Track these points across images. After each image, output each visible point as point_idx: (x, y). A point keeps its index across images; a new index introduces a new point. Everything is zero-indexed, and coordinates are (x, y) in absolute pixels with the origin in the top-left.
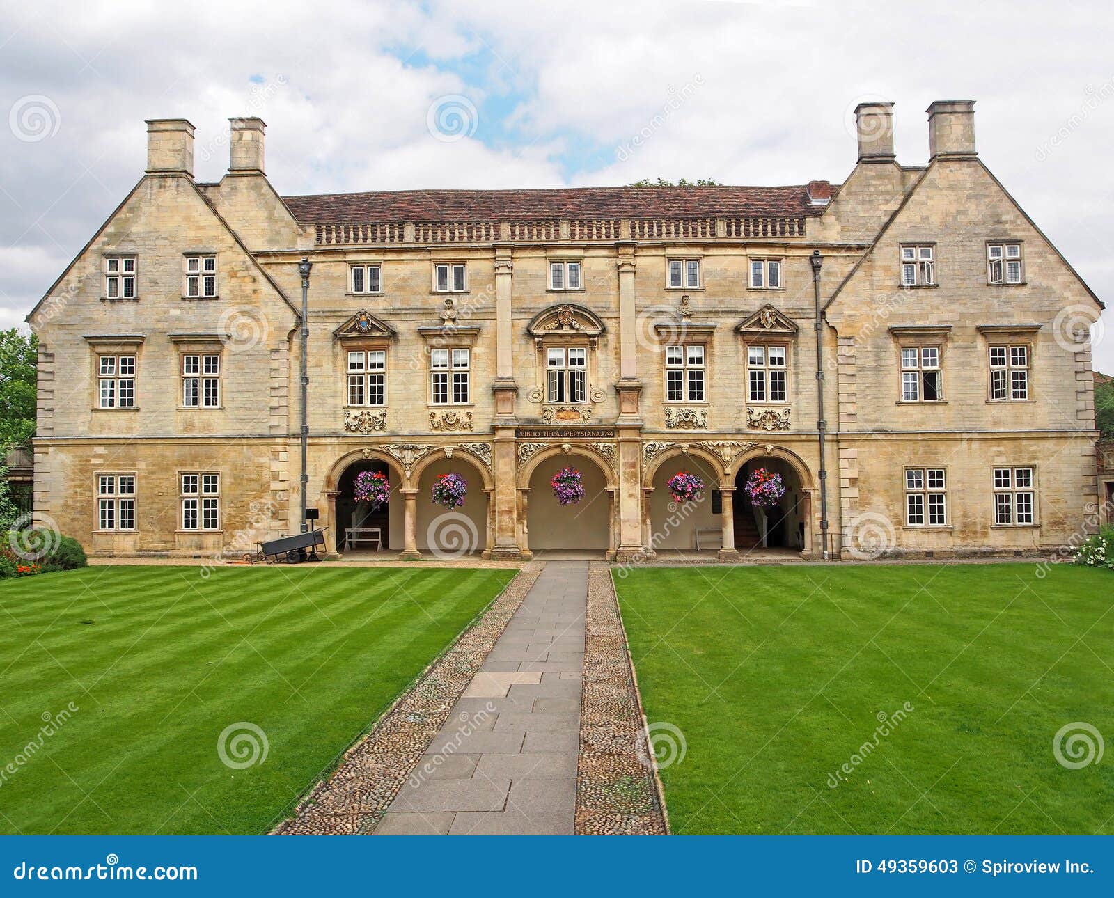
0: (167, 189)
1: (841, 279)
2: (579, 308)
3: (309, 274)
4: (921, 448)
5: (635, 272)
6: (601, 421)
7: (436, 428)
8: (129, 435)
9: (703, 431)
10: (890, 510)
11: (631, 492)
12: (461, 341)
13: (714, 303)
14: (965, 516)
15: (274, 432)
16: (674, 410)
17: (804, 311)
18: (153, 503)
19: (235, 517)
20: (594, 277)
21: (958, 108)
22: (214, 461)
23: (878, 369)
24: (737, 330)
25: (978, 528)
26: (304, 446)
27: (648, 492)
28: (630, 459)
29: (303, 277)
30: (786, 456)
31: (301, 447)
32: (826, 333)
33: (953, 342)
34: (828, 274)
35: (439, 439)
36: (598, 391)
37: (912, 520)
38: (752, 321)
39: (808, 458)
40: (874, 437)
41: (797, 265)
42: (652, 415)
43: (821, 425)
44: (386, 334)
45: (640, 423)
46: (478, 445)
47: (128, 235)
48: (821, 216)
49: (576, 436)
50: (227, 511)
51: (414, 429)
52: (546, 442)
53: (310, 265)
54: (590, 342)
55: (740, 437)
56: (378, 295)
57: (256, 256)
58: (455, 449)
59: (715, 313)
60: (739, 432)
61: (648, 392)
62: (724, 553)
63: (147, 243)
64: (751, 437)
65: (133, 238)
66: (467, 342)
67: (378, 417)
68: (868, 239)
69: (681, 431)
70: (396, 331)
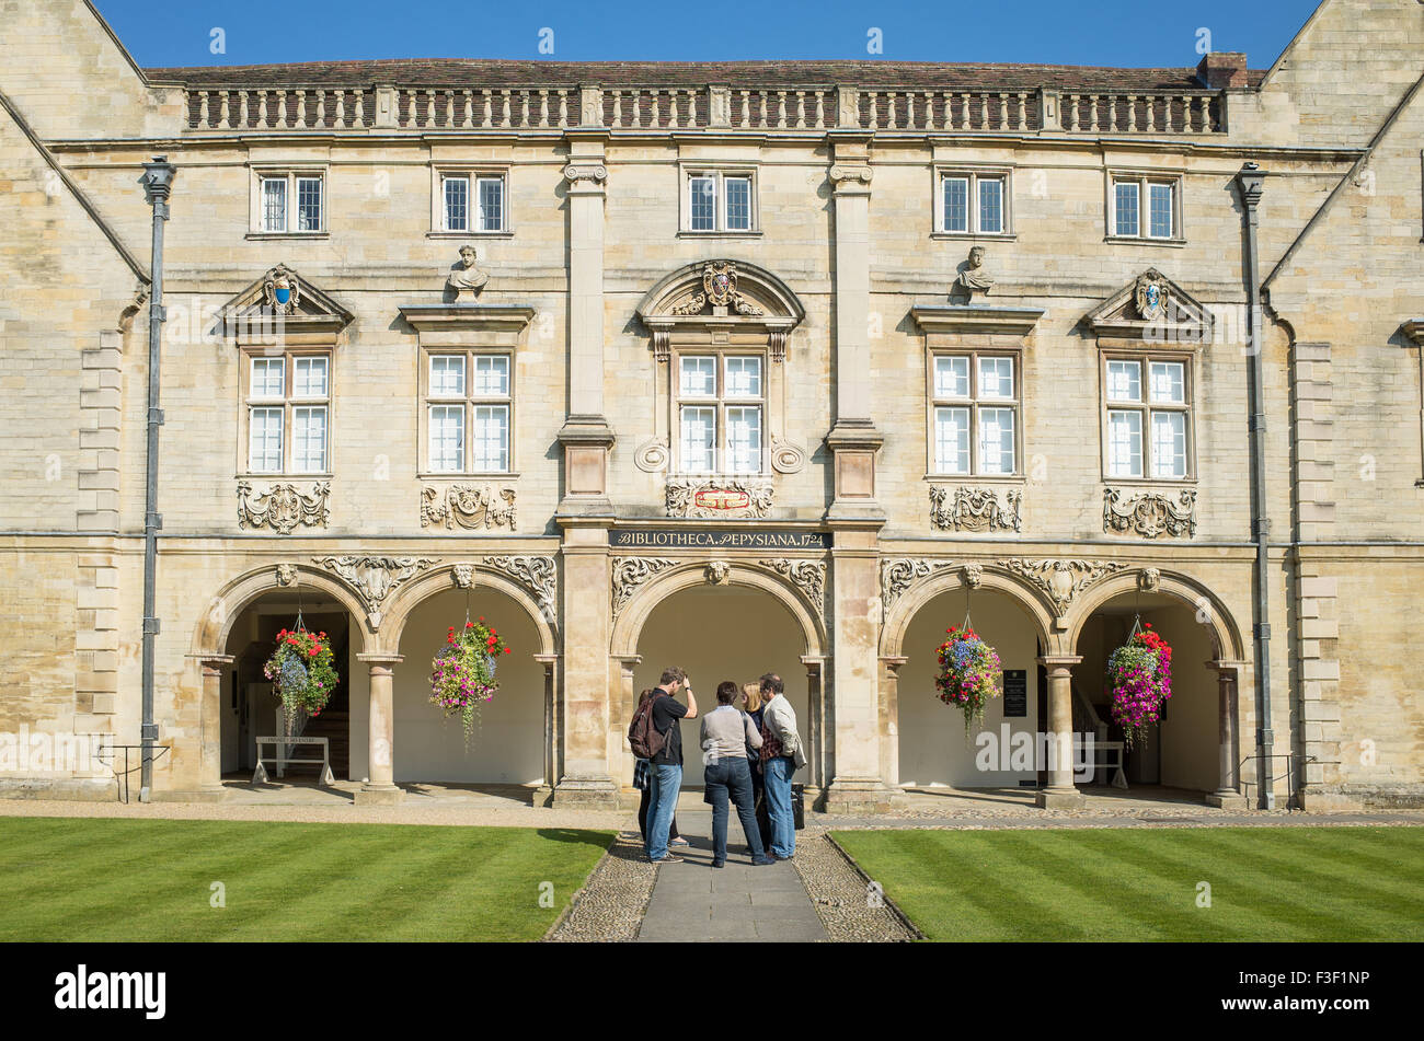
1: (1303, 225)
2: (748, 268)
3: (167, 189)
5: (868, 195)
6: (794, 513)
7: (437, 521)
9: (1013, 535)
11: (858, 666)
12: (494, 336)
13: (1034, 267)
15: (85, 524)
16: (951, 491)
17: (1222, 287)
20: (783, 206)
23: (1378, 410)
24: (1085, 327)
26: (151, 555)
27: (894, 667)
28: (855, 594)
29: (157, 195)
30: (1186, 592)
31: (143, 557)
32: (1269, 334)
34: (1274, 212)
35: (443, 544)
36: (786, 448)
38: (1119, 305)
39: (1230, 595)
40: (1371, 552)
41: (1208, 192)
42: (902, 500)
43: (1258, 525)
44: (331, 318)
45: (878, 515)
46: (527, 561)
48: (1257, 90)
49: (746, 544)
51: (389, 522)
52: (674, 555)
53: (172, 170)
54: (770, 342)
55: (1090, 550)
56: (316, 236)
57: (54, 149)
58: (479, 569)
59: (1040, 288)
60: (1088, 541)
61: (896, 451)
62: (1054, 797)
64: (1115, 551)
66: (504, 339)
67: (311, 495)
68: (1356, 139)
69: (965, 534)
70: (354, 314)
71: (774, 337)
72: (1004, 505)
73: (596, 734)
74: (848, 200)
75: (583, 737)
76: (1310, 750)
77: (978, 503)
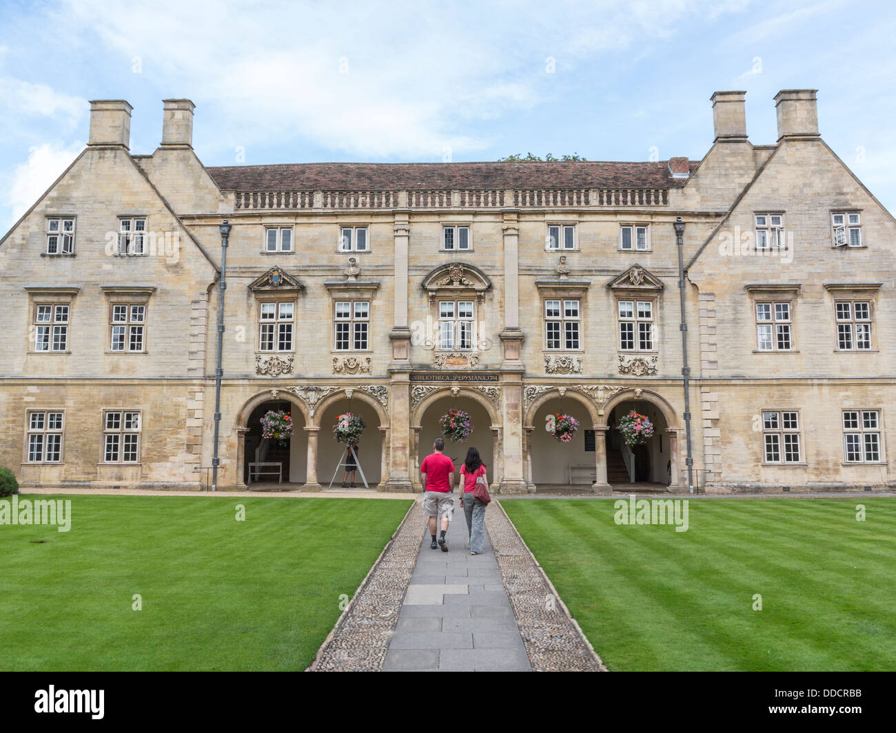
0: (106, 160)
1: (701, 243)
2: (468, 266)
3: (228, 234)
4: (776, 393)
5: (518, 235)
6: (487, 367)
7: (339, 372)
8: (60, 376)
9: (579, 376)
10: (749, 449)
11: (513, 431)
12: (362, 294)
13: (588, 263)
14: (818, 454)
15: (192, 374)
16: (553, 357)
17: (668, 270)
18: (78, 438)
19: (153, 450)
20: (482, 240)
21: (802, 96)
22: (136, 400)
23: (735, 321)
24: (609, 286)
25: (830, 465)
26: (219, 386)
27: (529, 431)
28: (512, 401)
29: (223, 237)
30: (654, 399)
31: (215, 388)
32: (689, 289)
33: (803, 298)
34: (690, 238)
35: (340, 381)
37: (769, 458)
38: (623, 279)
39: (673, 401)
40: (733, 382)
41: (661, 231)
42: (532, 361)
43: (686, 371)
44: (296, 288)
45: (522, 368)
46: (375, 387)
47: (68, 199)
48: (683, 187)
49: (464, 380)
50: (146, 445)
51: (318, 372)
52: (437, 385)
53: (230, 227)
54: (478, 296)
55: (612, 381)
56: (289, 254)
57: (182, 218)
58: (355, 391)
59: (589, 272)
60: (611, 377)
61: (529, 341)
62: (598, 487)
63: (85, 206)
64: (622, 382)
65: (73, 201)
66: (367, 296)
67: (287, 361)
68: (724, 207)
69: (559, 375)
70: (305, 285)
71: (478, 294)
72: (575, 363)
73: (404, 461)
74: (509, 237)
75: (398, 462)
76: (708, 467)
77: (564, 362)
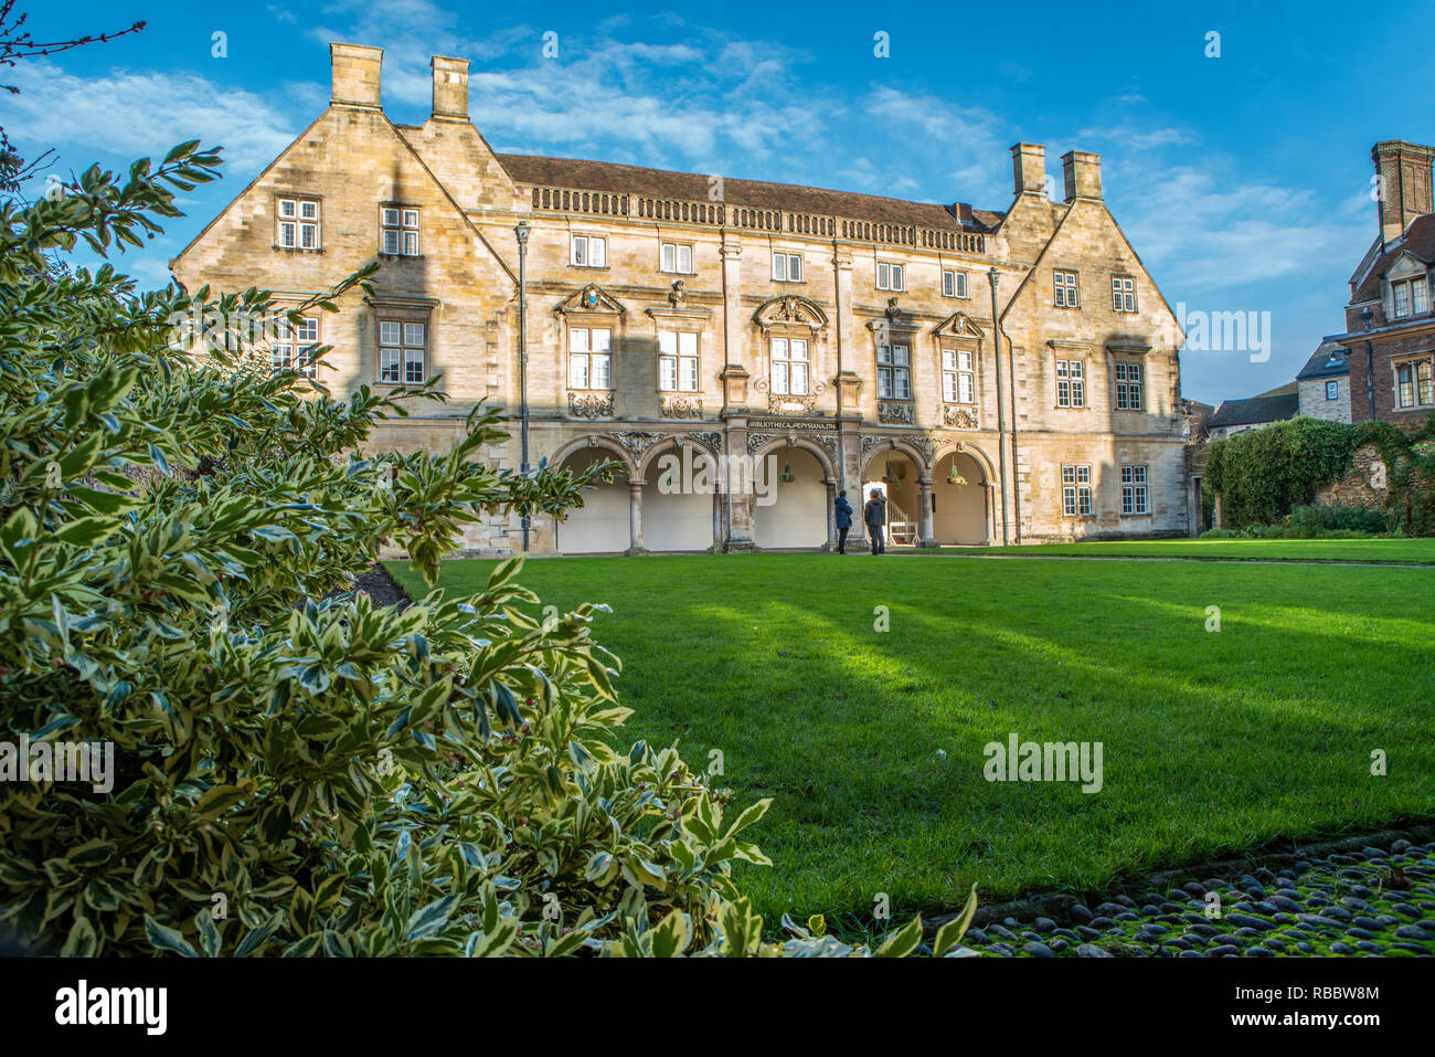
1: (1012, 295)
2: (804, 300)
3: (526, 239)
4: (1073, 448)
5: (851, 271)
6: (823, 414)
7: (667, 415)
9: (910, 426)
10: (1052, 502)
11: (853, 485)
12: (691, 324)
13: (915, 307)
14: (1104, 507)
16: (886, 406)
17: (985, 321)
20: (813, 272)
21: (1089, 159)
23: (1041, 377)
24: (935, 334)
25: (1112, 516)
26: (525, 430)
28: (852, 452)
29: (521, 243)
30: (975, 452)
31: (521, 432)
32: (1003, 342)
34: (1003, 289)
35: (670, 426)
36: (819, 384)
37: (1067, 511)
38: (949, 326)
39: (991, 454)
41: (979, 279)
42: (867, 410)
43: (1000, 424)
44: (616, 311)
45: (858, 415)
47: (308, 174)
48: (994, 235)
51: (643, 416)
52: (774, 433)
53: (529, 229)
54: (812, 334)
55: (940, 433)
56: (604, 269)
57: (467, 213)
58: (686, 438)
59: (917, 316)
60: (939, 429)
61: (864, 387)
63: (333, 185)
64: (949, 434)
65: (315, 177)
66: (695, 326)
67: (606, 401)
68: (1030, 261)
69: (891, 425)
71: (815, 332)
72: (906, 413)
73: (744, 518)
74: (843, 271)
75: (738, 520)
76: (1022, 520)
77: (896, 412)
